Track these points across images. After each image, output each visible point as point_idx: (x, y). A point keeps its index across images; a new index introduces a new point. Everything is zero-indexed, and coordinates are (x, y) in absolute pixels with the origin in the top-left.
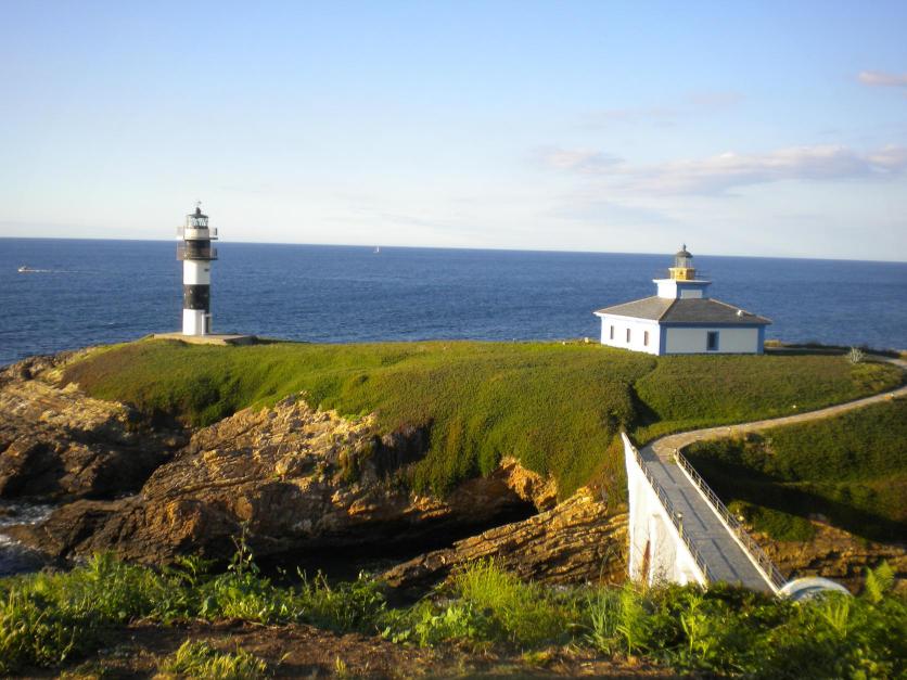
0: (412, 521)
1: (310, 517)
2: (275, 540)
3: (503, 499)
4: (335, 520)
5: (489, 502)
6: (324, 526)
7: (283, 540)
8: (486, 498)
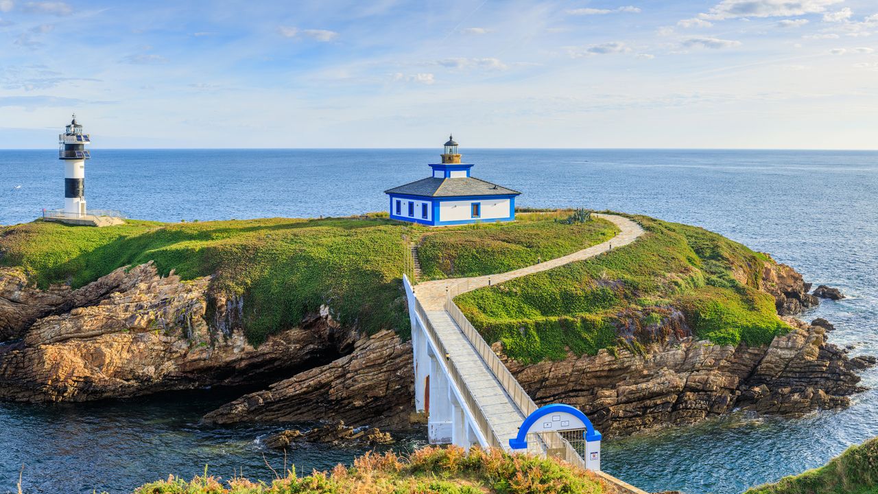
0: (237, 367)
1: (153, 364)
2: (126, 383)
3: (312, 346)
4: (174, 367)
5: (301, 349)
6: (165, 372)
7: (132, 382)
8: (298, 346)
